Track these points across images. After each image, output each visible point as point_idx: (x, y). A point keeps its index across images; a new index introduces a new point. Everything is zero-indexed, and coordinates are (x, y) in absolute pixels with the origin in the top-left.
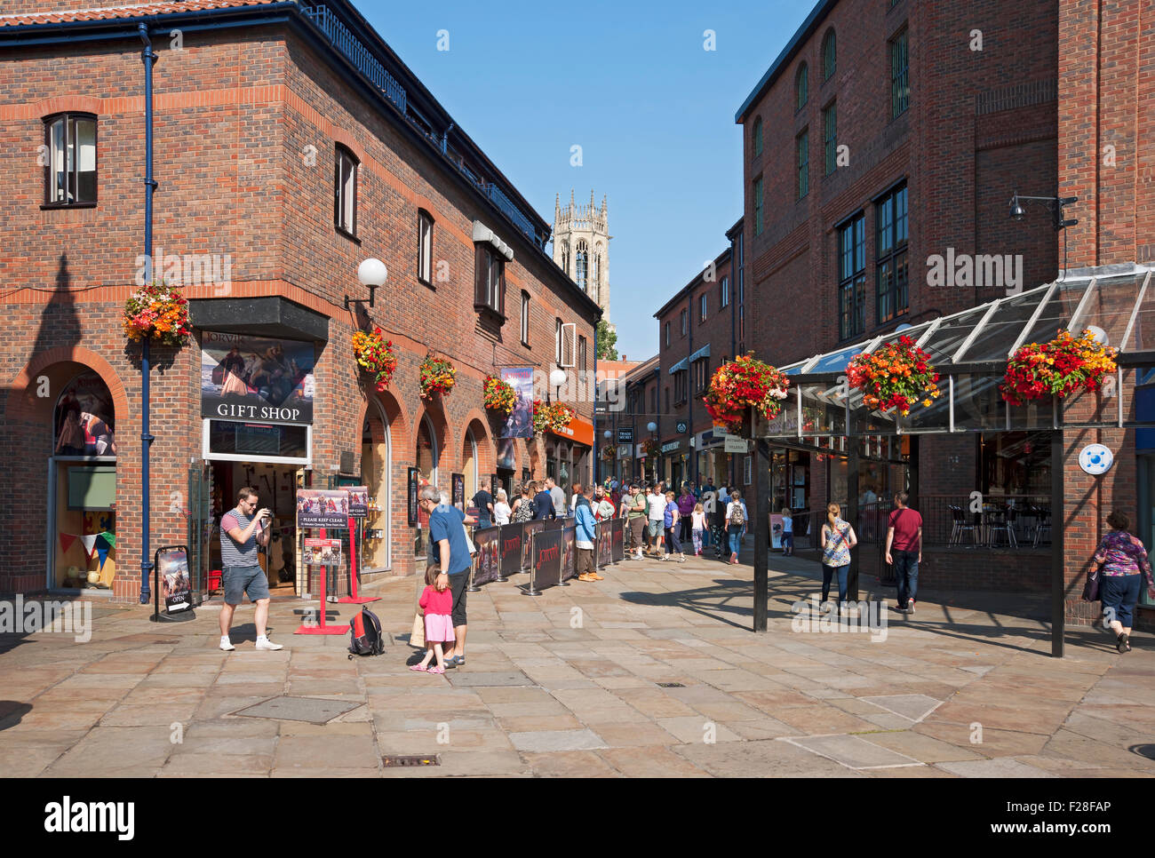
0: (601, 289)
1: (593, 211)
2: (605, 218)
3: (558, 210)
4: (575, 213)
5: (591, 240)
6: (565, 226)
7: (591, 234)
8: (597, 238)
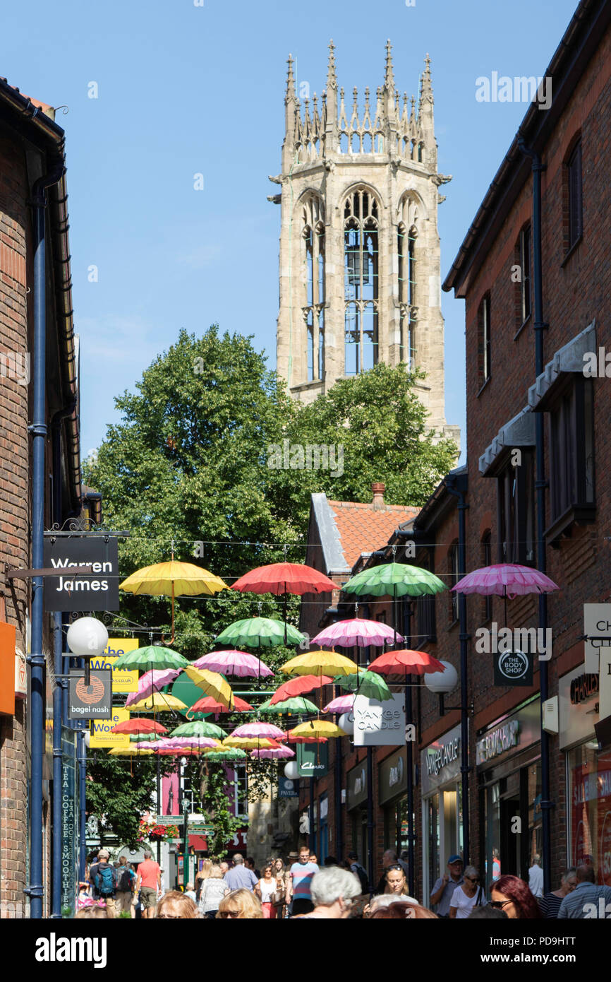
0: (419, 329)
1: (391, 103)
2: (427, 125)
3: (291, 107)
4: (342, 114)
5: (388, 188)
6: (312, 154)
7: (387, 169)
8: (407, 182)
